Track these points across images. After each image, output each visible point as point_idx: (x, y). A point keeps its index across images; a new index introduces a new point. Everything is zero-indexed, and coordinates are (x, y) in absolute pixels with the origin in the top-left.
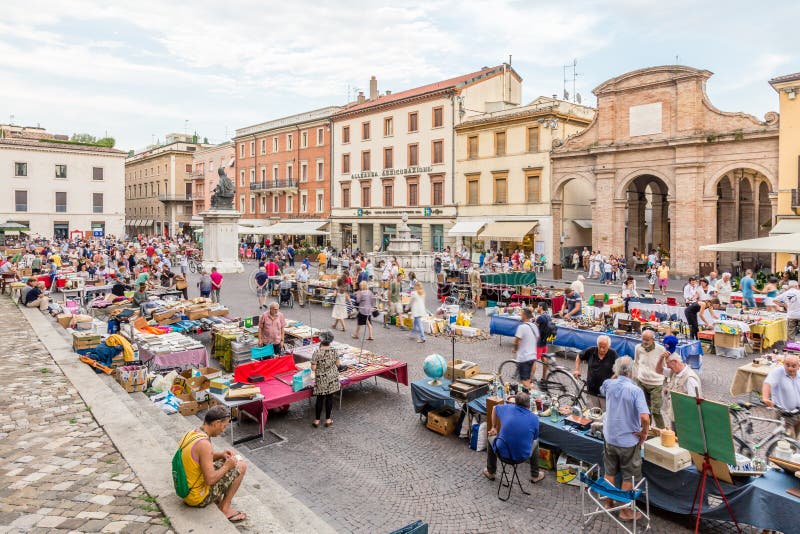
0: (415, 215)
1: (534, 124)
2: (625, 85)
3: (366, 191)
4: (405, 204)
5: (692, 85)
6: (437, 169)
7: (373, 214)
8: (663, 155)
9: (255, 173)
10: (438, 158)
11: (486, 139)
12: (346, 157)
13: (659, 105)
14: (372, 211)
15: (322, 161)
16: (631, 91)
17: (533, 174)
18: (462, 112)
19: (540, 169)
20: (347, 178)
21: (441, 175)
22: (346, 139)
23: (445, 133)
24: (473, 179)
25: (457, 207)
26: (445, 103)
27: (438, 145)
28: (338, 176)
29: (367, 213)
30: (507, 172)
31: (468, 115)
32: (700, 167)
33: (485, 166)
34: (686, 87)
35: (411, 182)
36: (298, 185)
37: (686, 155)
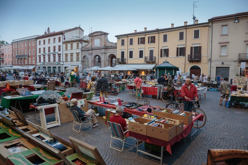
0: (55, 64)
1: (78, 42)
2: (94, 35)
3: (44, 58)
4: (53, 61)
6: (59, 53)
7: (46, 64)
8: (99, 50)
9: (18, 53)
10: (59, 50)
11: (69, 45)
12: (40, 49)
13: (99, 39)
14: (46, 63)
15: (34, 50)
16: (94, 36)
17: (78, 54)
18: (64, 39)
19: (79, 53)
20: (40, 54)
21: (60, 54)
22: (40, 44)
23: (61, 44)
24: (66, 55)
25: (63, 62)
26: (61, 36)
27: (59, 46)
28: (38, 54)
29: (45, 64)
30: (73, 53)
31: (66, 40)
32: (105, 53)
33: (69, 52)
34: (103, 36)
35: (54, 56)
36: (28, 56)
37: (103, 51)
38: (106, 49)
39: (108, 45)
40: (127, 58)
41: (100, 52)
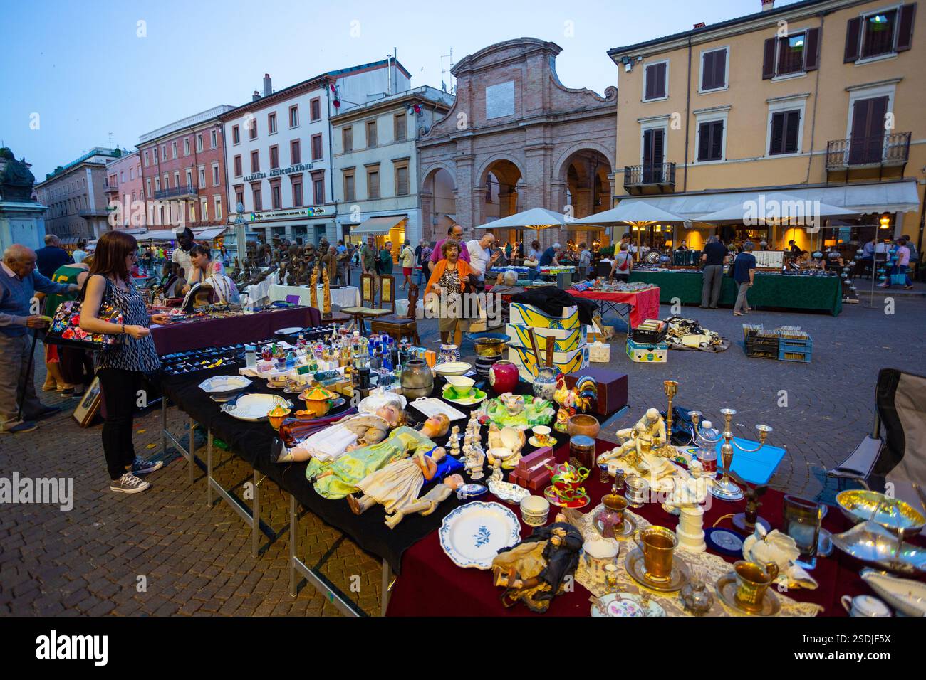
0: (300, 215)
1: (401, 110)
2: (481, 63)
3: (257, 193)
4: (291, 205)
5: (539, 59)
6: (317, 166)
7: (264, 218)
8: (515, 137)
9: (160, 182)
10: (317, 155)
11: (359, 130)
12: (238, 159)
13: (511, 84)
14: (263, 214)
15: (217, 165)
16: (486, 69)
17: (401, 165)
18: (337, 104)
19: (408, 159)
20: (239, 181)
21: (321, 171)
22: (236, 140)
23: (322, 127)
24: (349, 173)
25: (336, 204)
26: (321, 93)
27: (317, 139)
28: (233, 180)
29: (259, 216)
30: (378, 164)
31: (345, 107)
32: (548, 148)
33: (359, 159)
34: (535, 62)
35: (296, 181)
36: (197, 191)
37: (535, 136)
38: (553, 125)
39: (561, 102)
40: (680, 164)
41: (523, 144)
